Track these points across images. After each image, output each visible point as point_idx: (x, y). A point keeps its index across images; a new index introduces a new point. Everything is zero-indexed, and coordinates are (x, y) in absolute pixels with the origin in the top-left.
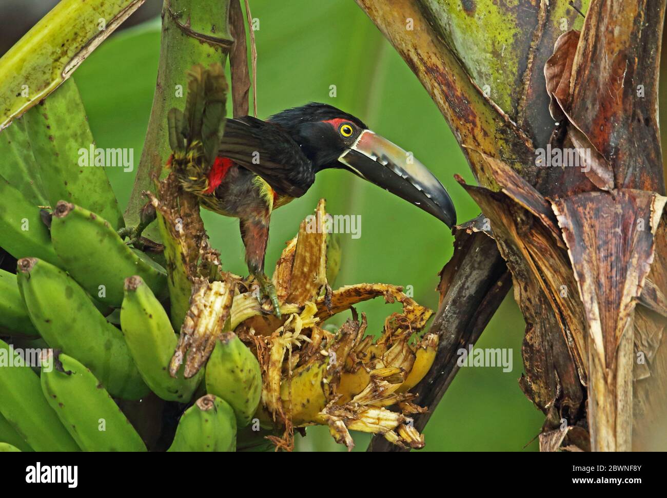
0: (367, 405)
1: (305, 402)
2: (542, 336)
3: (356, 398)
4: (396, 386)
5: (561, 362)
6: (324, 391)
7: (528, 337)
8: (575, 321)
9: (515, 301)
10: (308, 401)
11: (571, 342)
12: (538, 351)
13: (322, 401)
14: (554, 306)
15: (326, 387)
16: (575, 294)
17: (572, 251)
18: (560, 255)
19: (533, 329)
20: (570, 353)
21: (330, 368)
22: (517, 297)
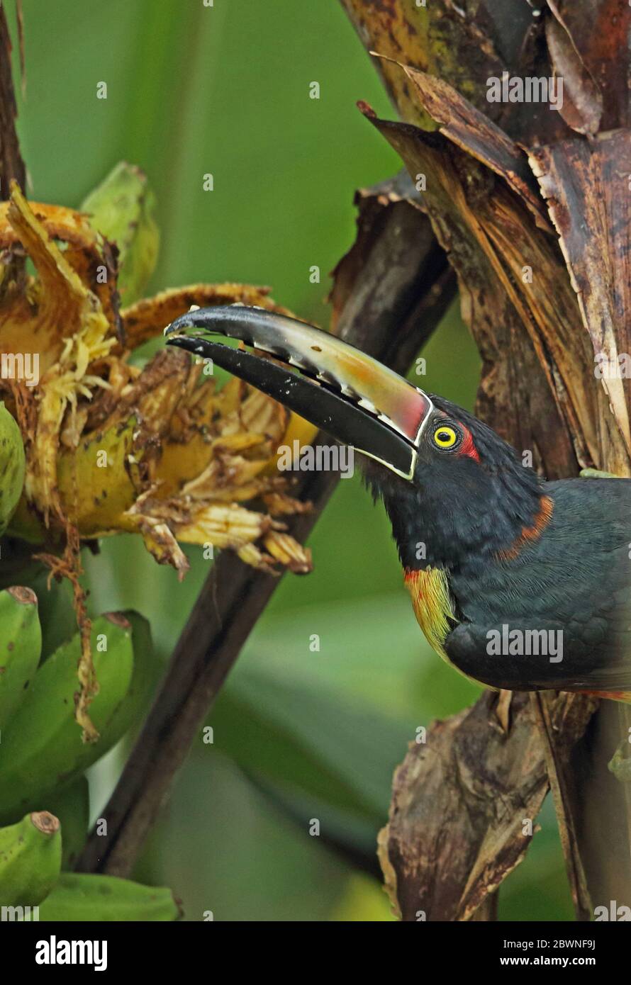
0: (207, 500)
1: (99, 495)
2: (510, 384)
3: (188, 487)
4: (257, 465)
5: (545, 429)
6: (130, 477)
7: (486, 385)
8: (568, 355)
9: (462, 322)
10: (105, 494)
11: (561, 393)
12: (504, 409)
13: (128, 493)
14: (531, 329)
15: (135, 470)
16: (568, 309)
17: (565, 238)
18: (540, 241)
19: (494, 370)
20: (560, 412)
21: (138, 437)
22: (466, 314)
